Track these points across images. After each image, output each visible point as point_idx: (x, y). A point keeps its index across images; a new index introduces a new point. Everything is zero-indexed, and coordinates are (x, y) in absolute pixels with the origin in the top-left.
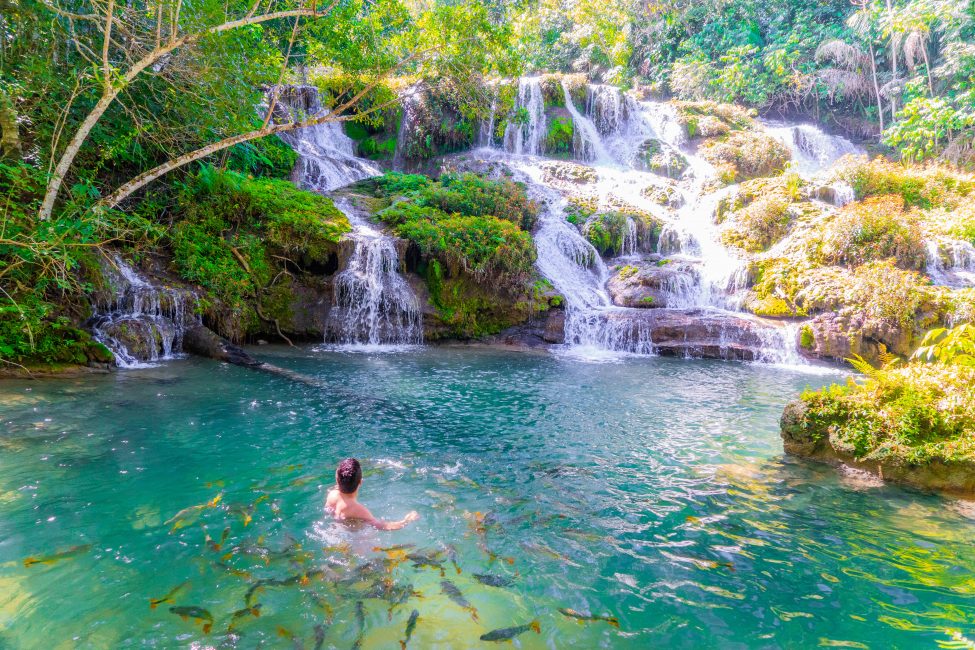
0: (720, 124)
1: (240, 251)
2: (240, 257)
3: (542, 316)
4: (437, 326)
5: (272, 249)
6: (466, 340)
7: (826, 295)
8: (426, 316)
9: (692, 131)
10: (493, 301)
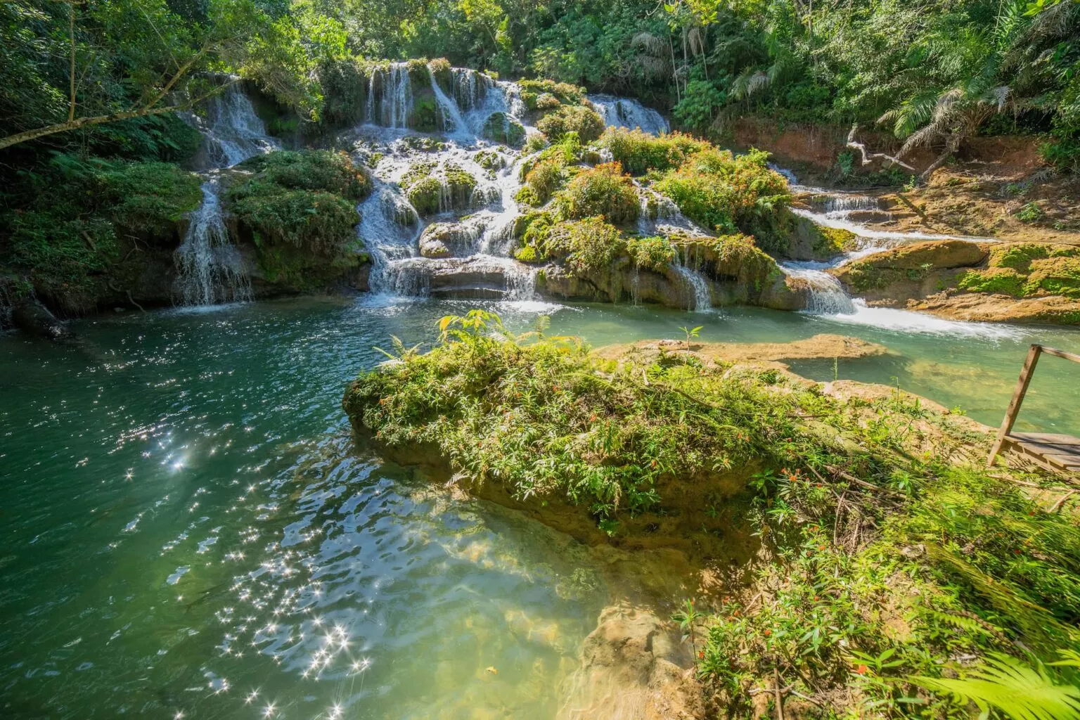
0: (553, 99)
1: (90, 234)
2: (89, 239)
3: (355, 271)
4: (265, 286)
5: (122, 231)
6: (295, 293)
7: (558, 245)
8: (253, 279)
9: (532, 106)
10: (313, 261)
